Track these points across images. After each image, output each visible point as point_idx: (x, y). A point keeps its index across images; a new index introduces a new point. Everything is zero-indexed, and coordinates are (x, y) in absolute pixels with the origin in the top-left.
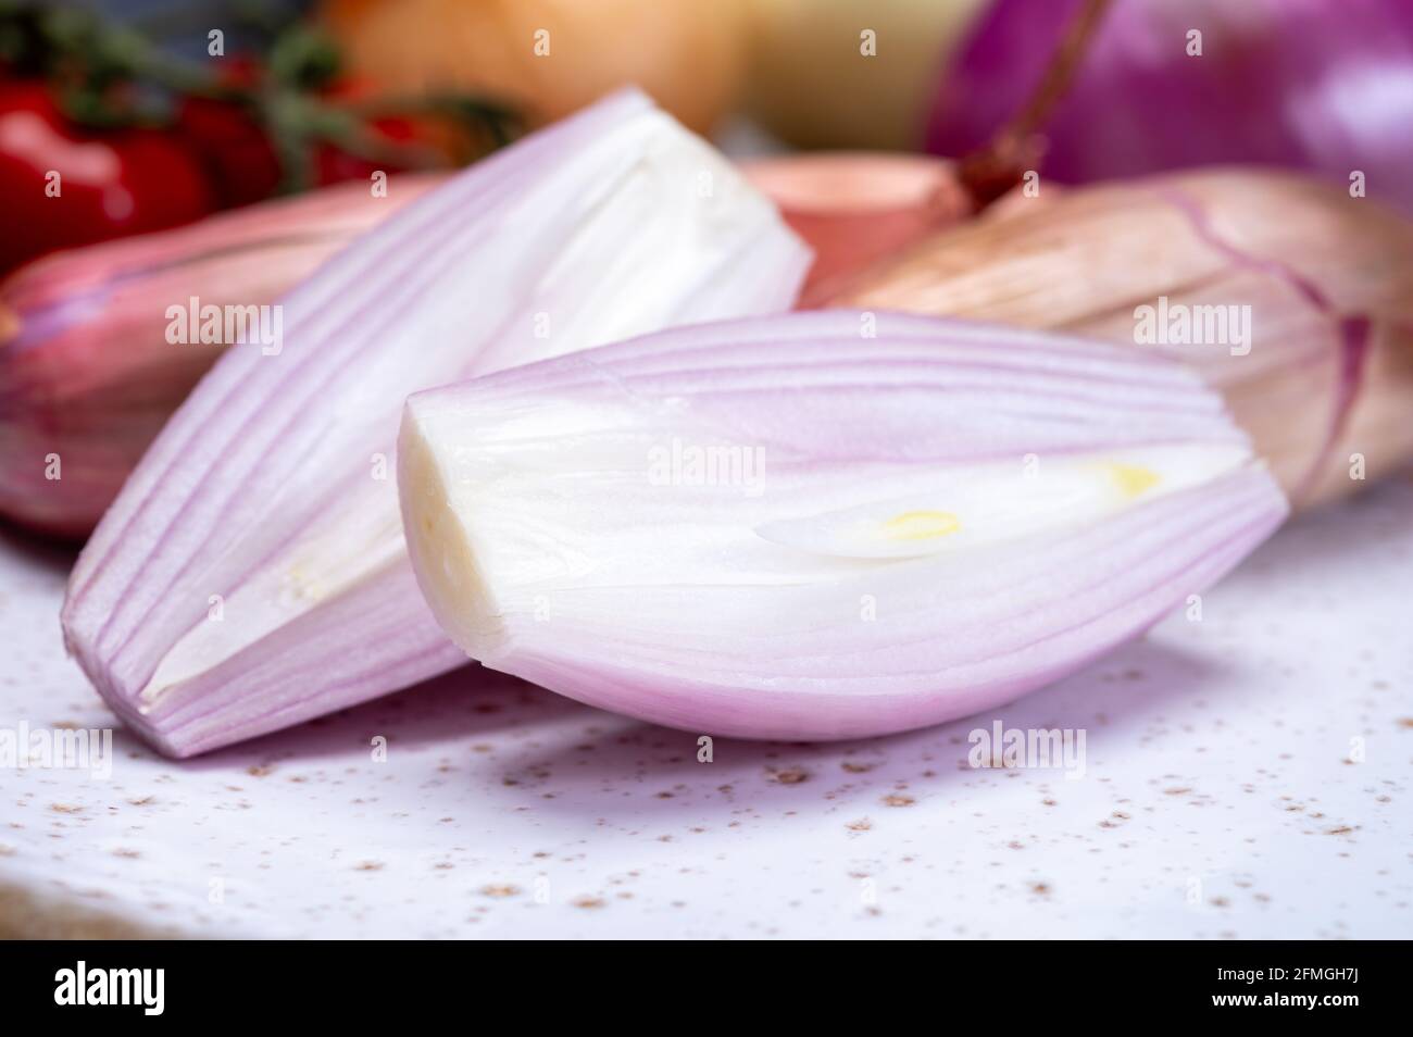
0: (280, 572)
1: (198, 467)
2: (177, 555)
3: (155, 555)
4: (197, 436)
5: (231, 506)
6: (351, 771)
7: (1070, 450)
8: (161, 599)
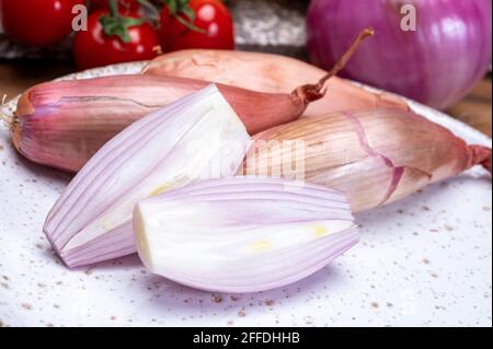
0: (100, 221)
1: (83, 187)
2: (75, 212)
3: (68, 212)
4: (83, 178)
5: (89, 201)
6: (111, 276)
7: (305, 221)
8: (69, 224)
